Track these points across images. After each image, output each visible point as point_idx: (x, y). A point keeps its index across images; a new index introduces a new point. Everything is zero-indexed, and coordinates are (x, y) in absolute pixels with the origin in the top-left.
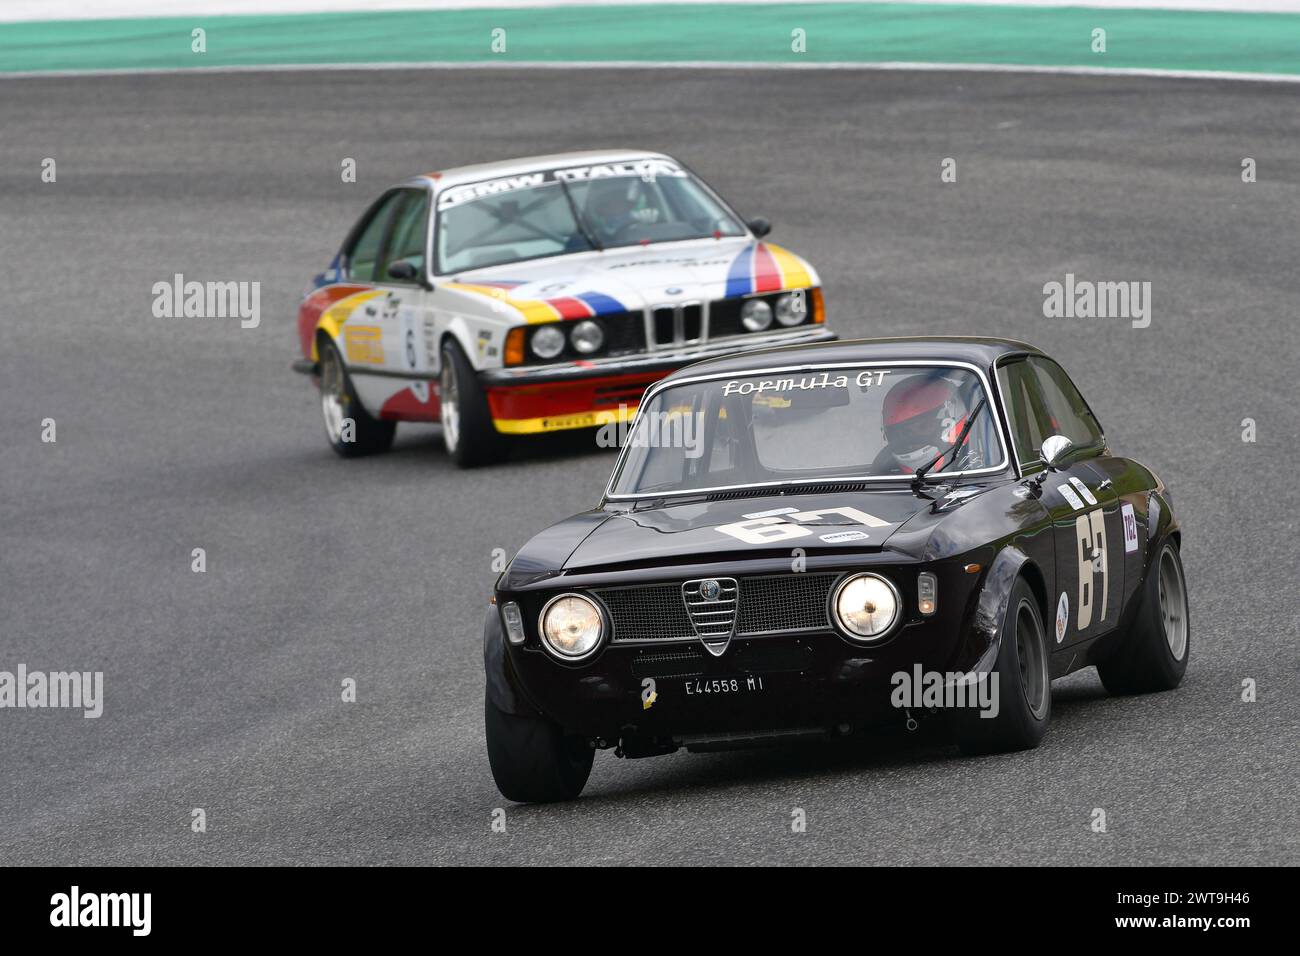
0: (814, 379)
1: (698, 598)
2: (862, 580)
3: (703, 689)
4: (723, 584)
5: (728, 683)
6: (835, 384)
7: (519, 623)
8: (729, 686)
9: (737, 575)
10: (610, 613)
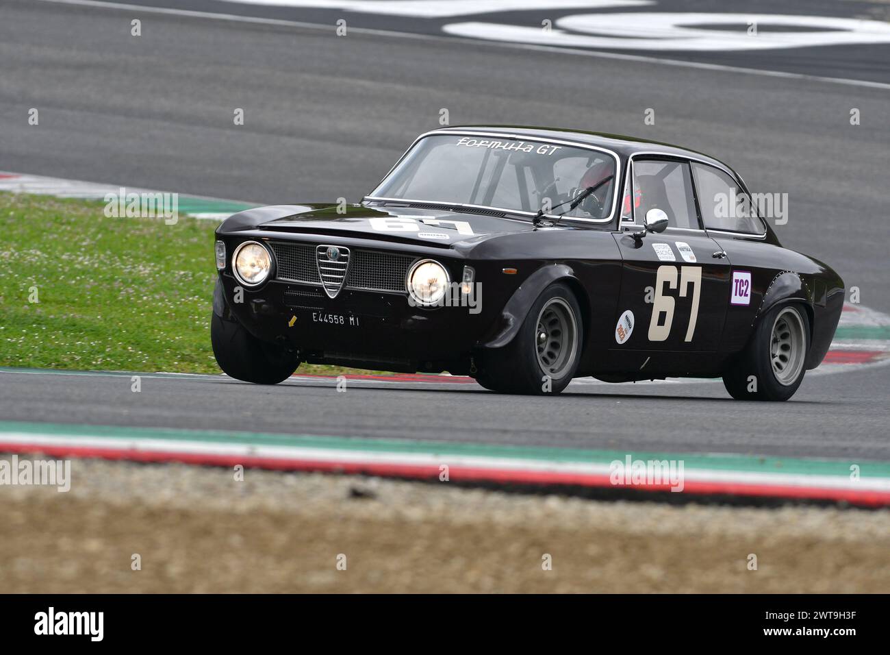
0: (513, 144)
1: (325, 258)
2: (429, 264)
3: (323, 319)
4: (342, 251)
5: (338, 318)
6: (524, 150)
7: (223, 257)
8: (339, 320)
9: (352, 247)
10: (277, 259)
